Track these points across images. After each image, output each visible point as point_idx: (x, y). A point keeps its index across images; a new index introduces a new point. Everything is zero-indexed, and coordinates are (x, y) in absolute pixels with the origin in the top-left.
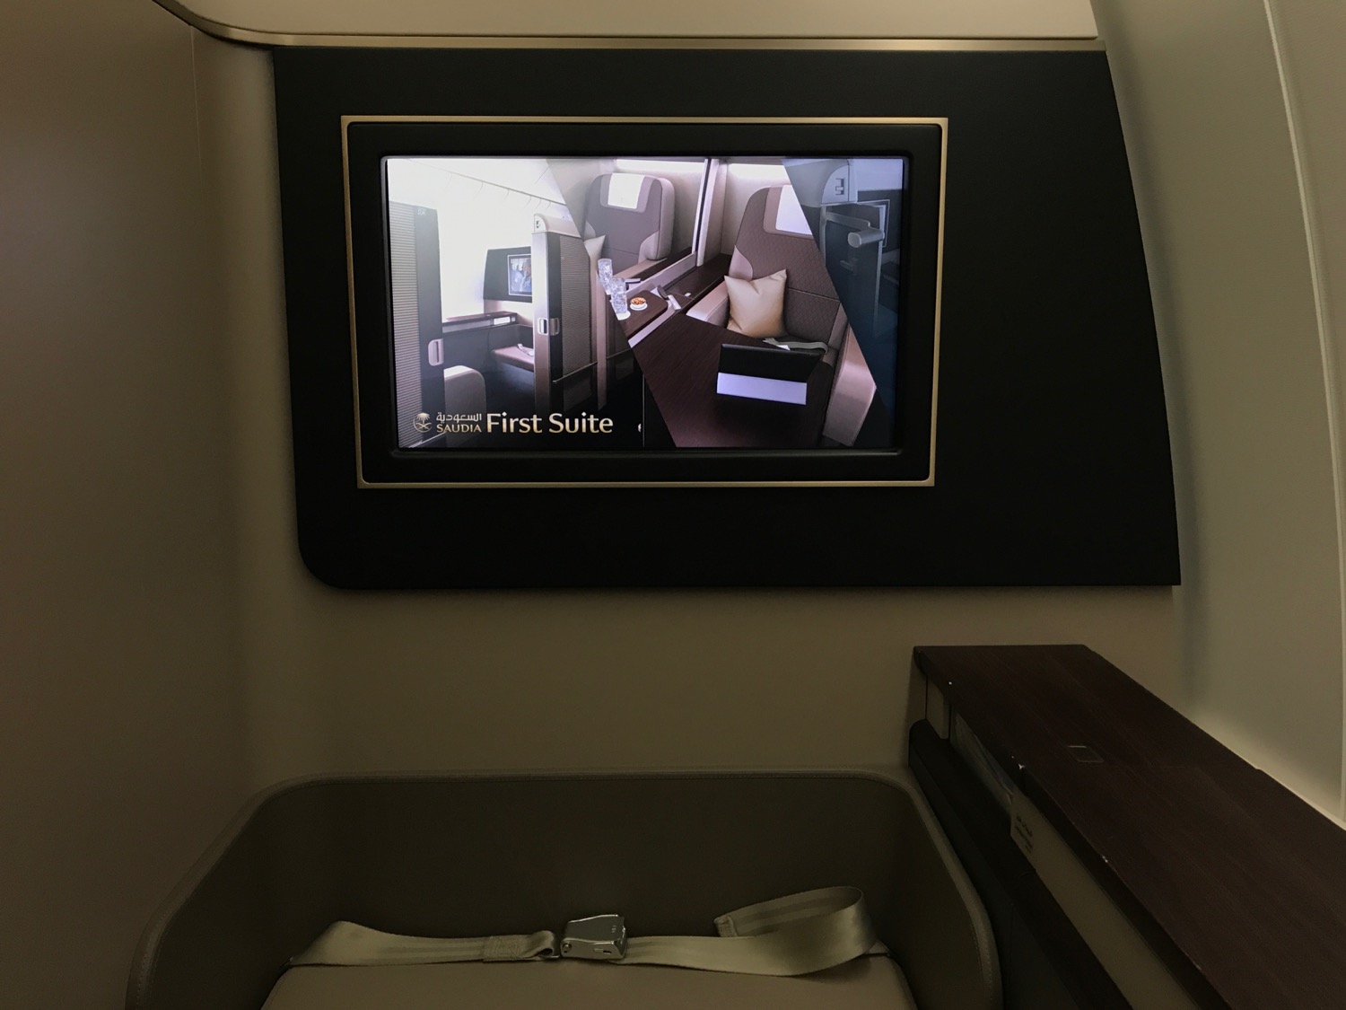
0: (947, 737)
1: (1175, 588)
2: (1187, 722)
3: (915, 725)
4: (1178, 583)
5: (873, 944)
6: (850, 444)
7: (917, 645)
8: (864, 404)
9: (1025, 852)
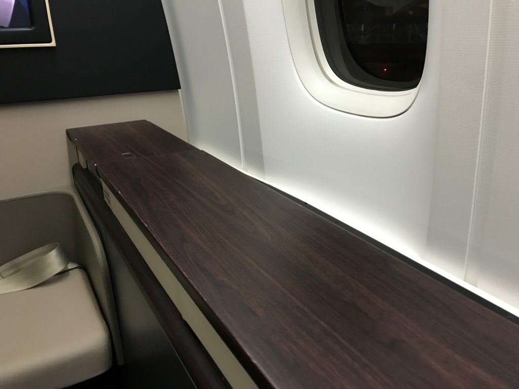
0: (86, 167)
1: (179, 90)
2: (194, 147)
3: (74, 165)
4: (180, 88)
5: (68, 264)
6: (7, 26)
7: (67, 128)
8: (10, 4)
9: (108, 203)
